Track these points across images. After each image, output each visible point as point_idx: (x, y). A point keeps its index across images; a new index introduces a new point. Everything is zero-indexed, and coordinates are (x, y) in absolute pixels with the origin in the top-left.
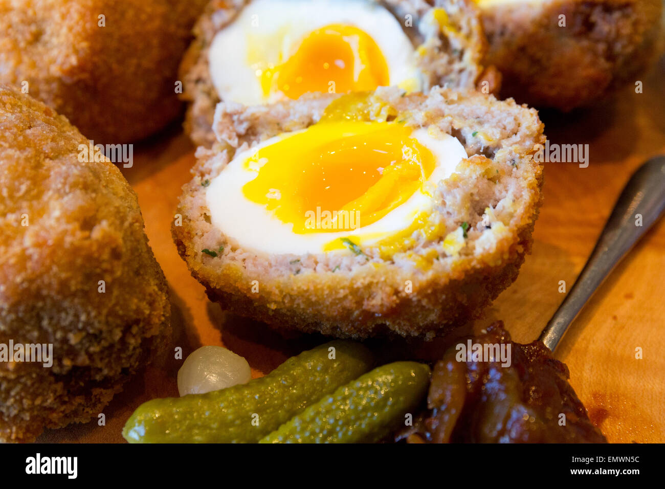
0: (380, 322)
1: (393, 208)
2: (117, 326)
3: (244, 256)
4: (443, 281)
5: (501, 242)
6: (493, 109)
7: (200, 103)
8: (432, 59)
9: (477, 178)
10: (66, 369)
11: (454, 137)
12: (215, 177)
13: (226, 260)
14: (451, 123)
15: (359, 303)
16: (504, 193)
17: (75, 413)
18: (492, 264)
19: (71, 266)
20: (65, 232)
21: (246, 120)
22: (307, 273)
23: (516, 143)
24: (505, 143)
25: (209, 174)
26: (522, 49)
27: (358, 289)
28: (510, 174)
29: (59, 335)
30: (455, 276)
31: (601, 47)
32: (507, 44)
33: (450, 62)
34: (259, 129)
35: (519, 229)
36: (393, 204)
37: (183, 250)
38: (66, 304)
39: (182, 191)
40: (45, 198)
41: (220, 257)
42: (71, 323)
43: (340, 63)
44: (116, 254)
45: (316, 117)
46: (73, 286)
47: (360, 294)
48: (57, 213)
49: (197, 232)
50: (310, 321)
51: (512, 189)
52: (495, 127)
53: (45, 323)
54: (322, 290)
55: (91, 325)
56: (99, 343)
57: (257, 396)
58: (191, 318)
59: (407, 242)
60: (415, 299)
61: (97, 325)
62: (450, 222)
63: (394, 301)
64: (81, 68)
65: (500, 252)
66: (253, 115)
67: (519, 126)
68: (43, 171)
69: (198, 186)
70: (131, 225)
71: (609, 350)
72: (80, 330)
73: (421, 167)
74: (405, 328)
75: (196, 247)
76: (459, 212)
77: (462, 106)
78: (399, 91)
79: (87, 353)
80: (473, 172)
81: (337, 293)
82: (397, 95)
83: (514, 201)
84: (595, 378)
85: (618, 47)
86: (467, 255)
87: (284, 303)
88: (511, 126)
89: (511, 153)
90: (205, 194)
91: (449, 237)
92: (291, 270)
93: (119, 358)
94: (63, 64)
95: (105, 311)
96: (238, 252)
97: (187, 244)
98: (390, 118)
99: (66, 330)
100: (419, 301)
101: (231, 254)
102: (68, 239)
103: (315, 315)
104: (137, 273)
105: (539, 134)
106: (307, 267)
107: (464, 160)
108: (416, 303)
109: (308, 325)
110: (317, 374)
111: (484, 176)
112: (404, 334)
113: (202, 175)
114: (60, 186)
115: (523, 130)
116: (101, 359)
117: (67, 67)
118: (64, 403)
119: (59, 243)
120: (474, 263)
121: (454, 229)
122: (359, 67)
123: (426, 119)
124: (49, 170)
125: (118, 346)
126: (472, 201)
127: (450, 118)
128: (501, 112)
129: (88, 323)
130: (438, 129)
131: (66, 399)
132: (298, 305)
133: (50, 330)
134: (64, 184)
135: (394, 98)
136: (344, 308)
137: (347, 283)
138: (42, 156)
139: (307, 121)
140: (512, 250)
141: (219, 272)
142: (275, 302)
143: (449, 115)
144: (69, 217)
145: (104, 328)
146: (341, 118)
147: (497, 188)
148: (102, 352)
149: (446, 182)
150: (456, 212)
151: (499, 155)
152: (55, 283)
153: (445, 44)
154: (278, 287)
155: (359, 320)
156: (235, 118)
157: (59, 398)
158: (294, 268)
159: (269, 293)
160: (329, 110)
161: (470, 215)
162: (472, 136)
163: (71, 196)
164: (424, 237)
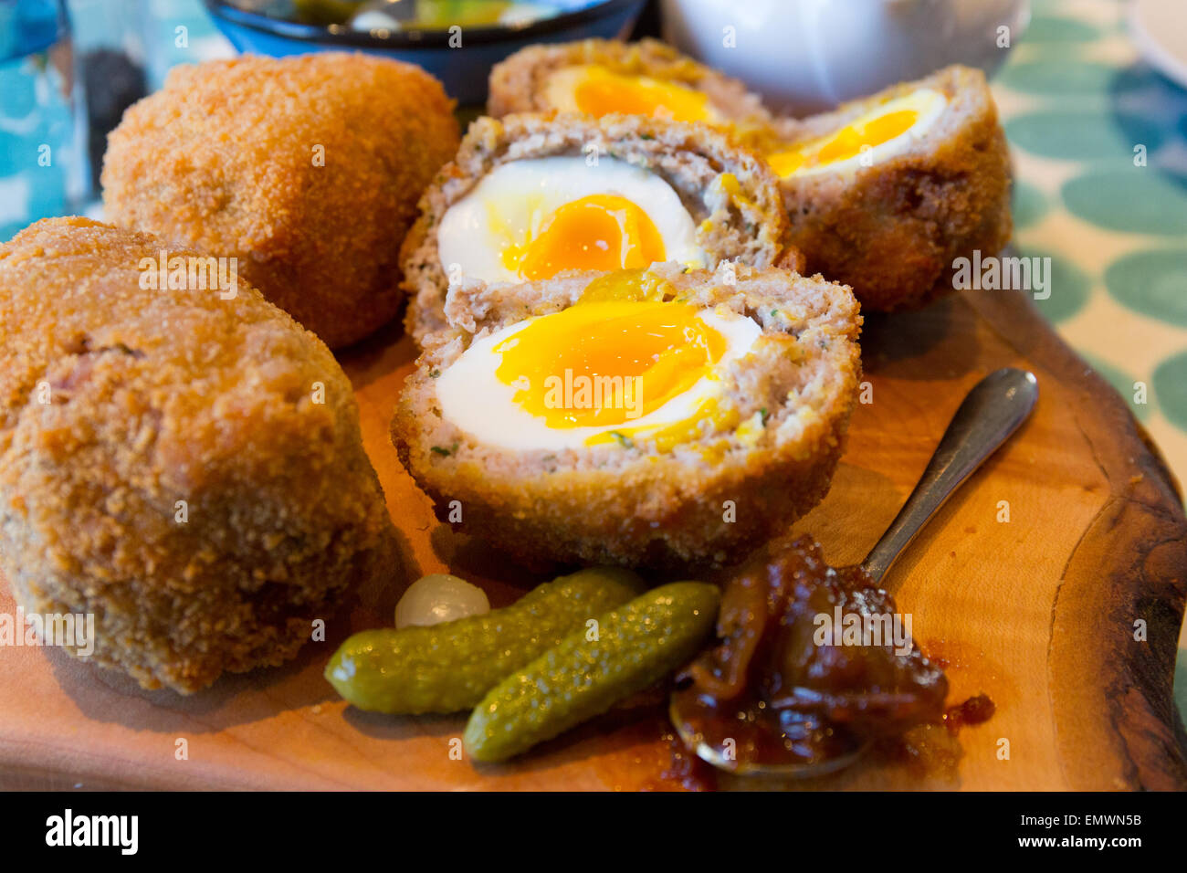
0: (656, 535)
1: (673, 397)
2: (325, 529)
3: (484, 453)
4: (737, 477)
5: (809, 430)
6: (796, 285)
7: (426, 291)
8: (719, 237)
9: (779, 359)
10: (258, 583)
11: (748, 316)
12: (447, 367)
13: (462, 458)
14: (745, 301)
15: (631, 508)
16: (811, 377)
17: (263, 651)
18: (798, 457)
19: (271, 444)
20: (265, 403)
21: (488, 300)
22: (564, 470)
23: (826, 323)
24: (812, 323)
25: (439, 364)
26: (831, 229)
27: (630, 489)
28: (819, 356)
29: (251, 536)
30: (751, 471)
31: (930, 227)
32: (812, 224)
33: (742, 240)
34: (502, 312)
35: (831, 420)
36: (673, 391)
37: (406, 454)
38: (263, 494)
39: (406, 384)
40: (240, 364)
41: (454, 457)
42: (268, 520)
43: (602, 244)
44: (326, 436)
45: (574, 299)
46: (274, 470)
47: (633, 495)
48: (255, 381)
49: (426, 427)
50: (566, 538)
51: (821, 373)
52: (800, 304)
53: (234, 519)
54: (584, 490)
55: (293, 525)
56: (301, 551)
57: (499, 628)
58: (411, 551)
59: (691, 432)
60: (701, 501)
61: (300, 525)
62: (745, 409)
63: (674, 504)
64: (277, 241)
65: (808, 442)
66: (496, 292)
67: (829, 304)
68: (237, 335)
69: (426, 377)
70: (345, 406)
71: (947, 592)
72: (279, 531)
73: (707, 350)
74: (688, 543)
75: (423, 445)
76: (756, 398)
77: (758, 282)
78: (678, 266)
79: (285, 563)
80: (773, 353)
81: (603, 494)
82: (678, 271)
83: (824, 386)
84: (929, 623)
85: (951, 227)
86: (766, 446)
87: (534, 510)
88: (818, 306)
89: (819, 334)
90: (434, 386)
91: (744, 425)
92: (544, 468)
93: (324, 574)
94: (256, 235)
95: (310, 507)
96: (476, 449)
97: (411, 442)
98: (667, 298)
99: (260, 530)
100: (706, 504)
101: (469, 452)
102: (269, 411)
103: (574, 527)
104: (351, 468)
105: (854, 315)
106: (565, 464)
107: (761, 337)
108: (702, 508)
109: (564, 545)
110: (576, 603)
111: (786, 357)
112: (685, 555)
113: (431, 366)
114: (258, 351)
115: (835, 309)
116: (303, 574)
117: (260, 239)
118: (252, 632)
119: (258, 415)
120: (775, 455)
121: (749, 417)
122: (627, 247)
123: (712, 297)
124: (244, 334)
125: (324, 557)
126: (772, 385)
127: (743, 295)
128: (806, 288)
129: (287, 522)
130: (728, 309)
131: (254, 626)
132: (553, 512)
133: (240, 529)
134: (264, 349)
135: (672, 275)
136: (611, 516)
137: (615, 481)
138: (236, 320)
139: (562, 303)
140: (822, 441)
141: (453, 474)
142: (525, 510)
143: (741, 292)
144: (271, 386)
145: (309, 530)
146: (604, 299)
147: (803, 372)
148: (303, 564)
149: (741, 362)
150: (752, 398)
151: (804, 336)
152: (250, 464)
153: (735, 217)
154: (528, 490)
155: (629, 533)
156: (473, 297)
157: (245, 623)
158: (548, 466)
159: (516, 498)
160: (590, 289)
161: (771, 402)
162: (770, 315)
163: (272, 363)
164: (713, 425)
